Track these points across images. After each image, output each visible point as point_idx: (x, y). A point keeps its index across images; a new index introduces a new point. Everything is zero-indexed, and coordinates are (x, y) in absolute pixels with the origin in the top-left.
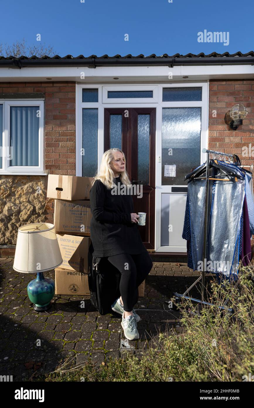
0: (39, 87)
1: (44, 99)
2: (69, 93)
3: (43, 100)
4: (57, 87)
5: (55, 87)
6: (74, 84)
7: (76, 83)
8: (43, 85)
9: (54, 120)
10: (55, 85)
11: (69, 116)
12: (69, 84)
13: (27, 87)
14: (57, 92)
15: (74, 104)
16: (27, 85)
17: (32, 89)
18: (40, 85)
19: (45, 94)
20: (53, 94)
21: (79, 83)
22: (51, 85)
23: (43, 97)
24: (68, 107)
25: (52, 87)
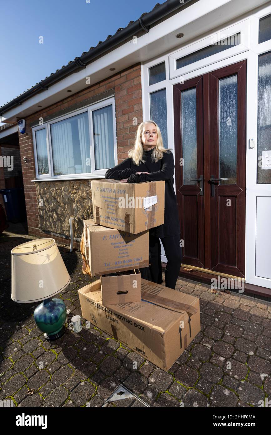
0: (110, 83)
1: (114, 95)
2: (134, 79)
3: (113, 97)
4: (124, 76)
5: (122, 77)
6: (139, 66)
7: (141, 63)
8: (113, 79)
9: (123, 116)
10: (123, 74)
11: (136, 107)
12: (134, 68)
13: (101, 86)
14: (125, 82)
15: (140, 91)
16: (101, 84)
17: (105, 86)
18: (109, 80)
19: (114, 89)
20: (121, 86)
21: (144, 63)
22: (119, 76)
23: (113, 93)
24: (134, 96)
25: (119, 78)
